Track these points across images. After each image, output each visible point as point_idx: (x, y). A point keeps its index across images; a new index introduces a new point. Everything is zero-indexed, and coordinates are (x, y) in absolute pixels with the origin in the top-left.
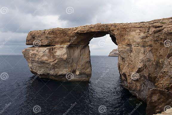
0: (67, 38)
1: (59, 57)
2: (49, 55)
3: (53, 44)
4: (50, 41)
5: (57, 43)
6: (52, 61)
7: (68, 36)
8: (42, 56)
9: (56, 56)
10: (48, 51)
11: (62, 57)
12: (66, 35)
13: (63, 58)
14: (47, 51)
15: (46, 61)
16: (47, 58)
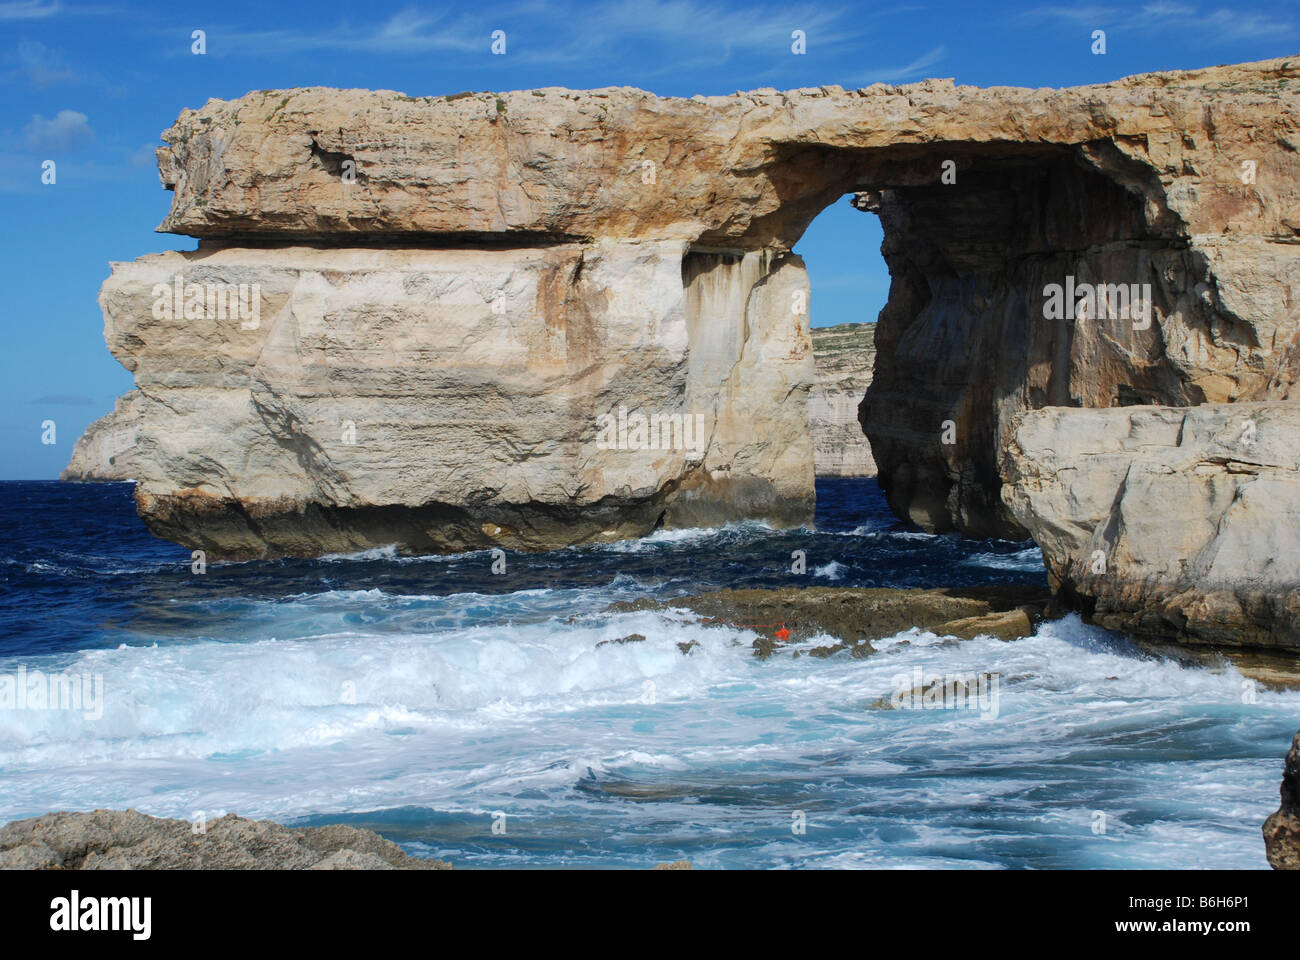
0: (697, 182)
1: (635, 341)
2: (541, 319)
3: (575, 229)
4: (567, 198)
5: (611, 216)
6: (571, 370)
7: (703, 166)
8: (473, 332)
9: (612, 334)
10: (533, 289)
11: (657, 340)
12: (692, 158)
13: (658, 348)
14: (527, 283)
15: (515, 369)
16: (517, 347)
